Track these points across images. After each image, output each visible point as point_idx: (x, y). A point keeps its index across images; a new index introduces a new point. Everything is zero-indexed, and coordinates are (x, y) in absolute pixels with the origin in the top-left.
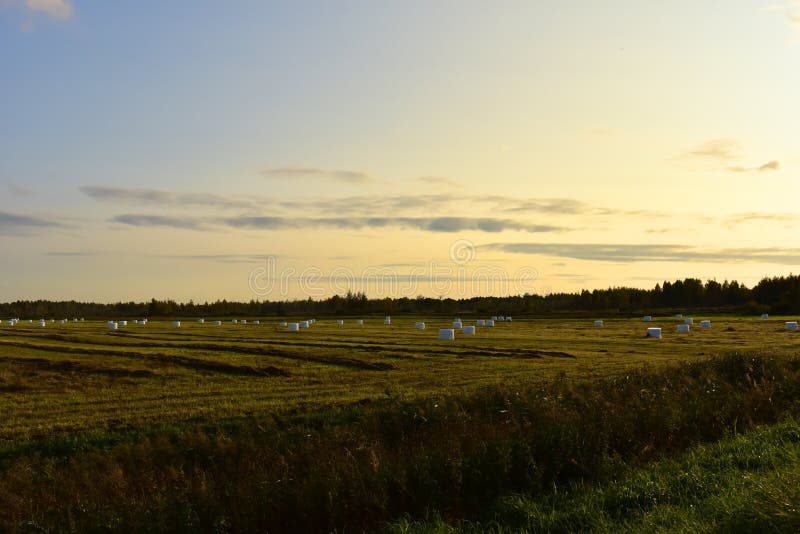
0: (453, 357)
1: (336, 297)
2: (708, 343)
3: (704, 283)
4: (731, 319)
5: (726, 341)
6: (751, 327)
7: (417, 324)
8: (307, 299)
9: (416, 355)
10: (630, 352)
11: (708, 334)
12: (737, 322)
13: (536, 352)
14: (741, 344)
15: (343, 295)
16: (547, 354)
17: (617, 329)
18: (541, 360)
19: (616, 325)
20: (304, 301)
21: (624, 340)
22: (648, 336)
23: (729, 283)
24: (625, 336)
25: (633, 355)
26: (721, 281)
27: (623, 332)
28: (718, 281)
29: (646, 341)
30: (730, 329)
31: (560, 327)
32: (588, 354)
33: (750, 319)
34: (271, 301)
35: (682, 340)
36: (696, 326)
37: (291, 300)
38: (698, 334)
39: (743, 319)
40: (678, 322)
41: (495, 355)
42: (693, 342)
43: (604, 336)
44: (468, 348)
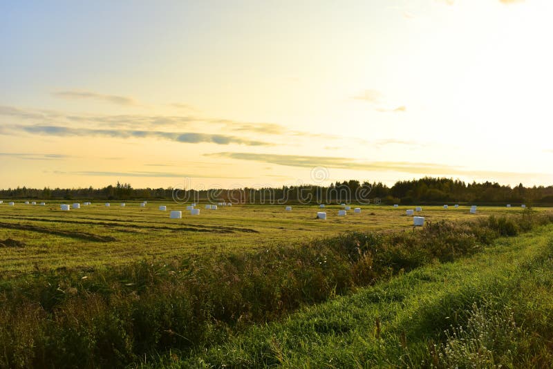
0: (168, 232)
1: (110, 187)
2: (355, 223)
3: (361, 183)
4: (375, 207)
5: (366, 222)
6: (385, 212)
7: (160, 207)
8: (88, 188)
9: (140, 230)
10: (300, 229)
11: (358, 218)
12: (378, 209)
13: (233, 229)
14: (376, 224)
15: (114, 185)
16: (239, 230)
17: (299, 213)
18: (234, 234)
19: (300, 210)
20: (86, 189)
21: (301, 221)
22: (318, 218)
23: (377, 184)
24: (302, 218)
25: (301, 231)
26: (371, 183)
27: (302, 215)
28: (370, 182)
29: (313, 222)
30: (372, 214)
31: (262, 211)
32: (270, 230)
33: (387, 207)
34: (61, 188)
35: (338, 221)
36: (352, 211)
37: (76, 188)
38: (351, 217)
39: (383, 207)
40: (341, 209)
41: (200, 231)
42: (345, 222)
43: (288, 218)
44: (185, 225)
